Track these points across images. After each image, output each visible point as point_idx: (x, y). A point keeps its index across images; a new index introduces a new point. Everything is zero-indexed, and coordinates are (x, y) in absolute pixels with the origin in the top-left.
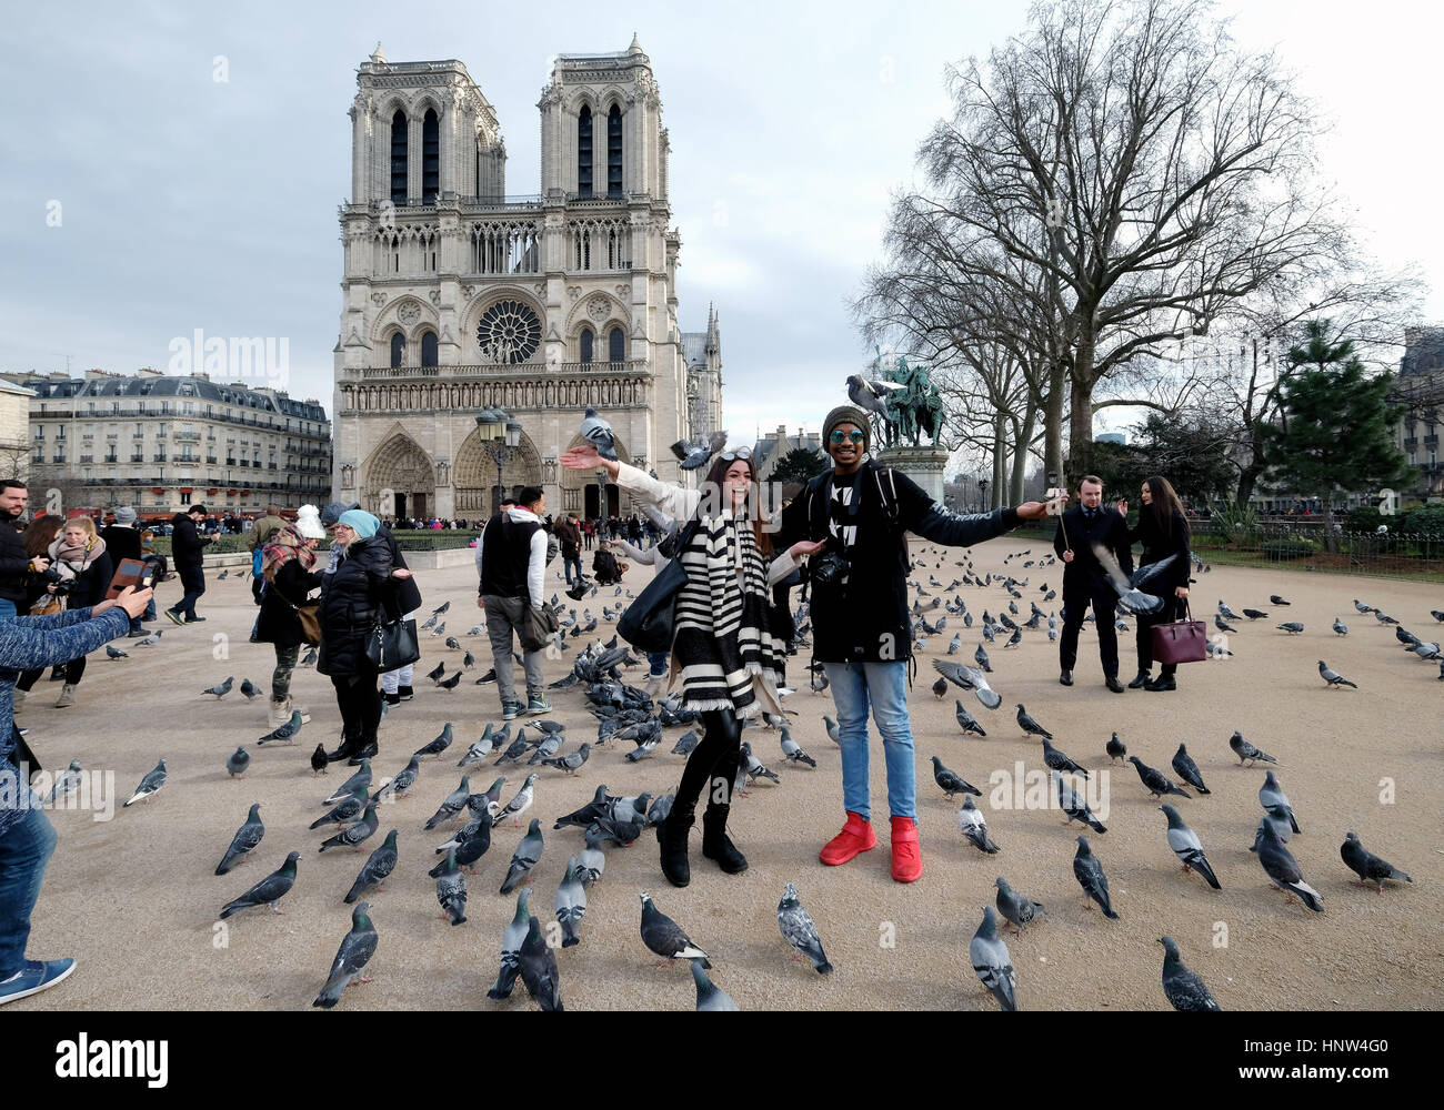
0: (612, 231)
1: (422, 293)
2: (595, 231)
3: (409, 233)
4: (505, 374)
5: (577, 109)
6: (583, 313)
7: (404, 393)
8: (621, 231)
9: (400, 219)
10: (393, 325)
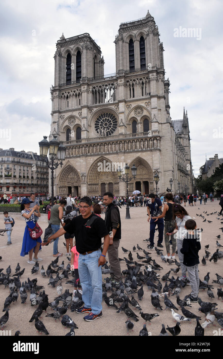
0: (143, 82)
1: (76, 114)
2: (136, 83)
3: (71, 93)
4: (104, 140)
5: (128, 41)
6: (133, 115)
7: (70, 150)
9: (69, 89)
10: (67, 126)
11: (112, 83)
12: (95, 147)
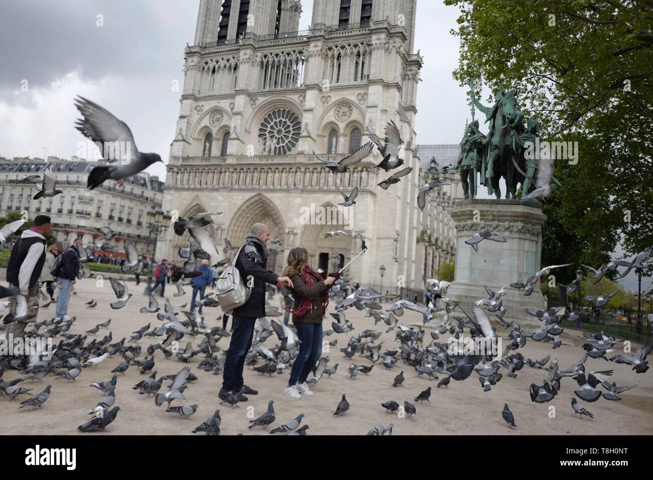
0: (359, 52)
1: (224, 104)
2: (346, 54)
3: (222, 63)
4: (270, 162)
6: (331, 117)
7: (203, 174)
8: (366, 51)
9: (217, 54)
10: (206, 127)
11: (299, 48)
12: (249, 175)
